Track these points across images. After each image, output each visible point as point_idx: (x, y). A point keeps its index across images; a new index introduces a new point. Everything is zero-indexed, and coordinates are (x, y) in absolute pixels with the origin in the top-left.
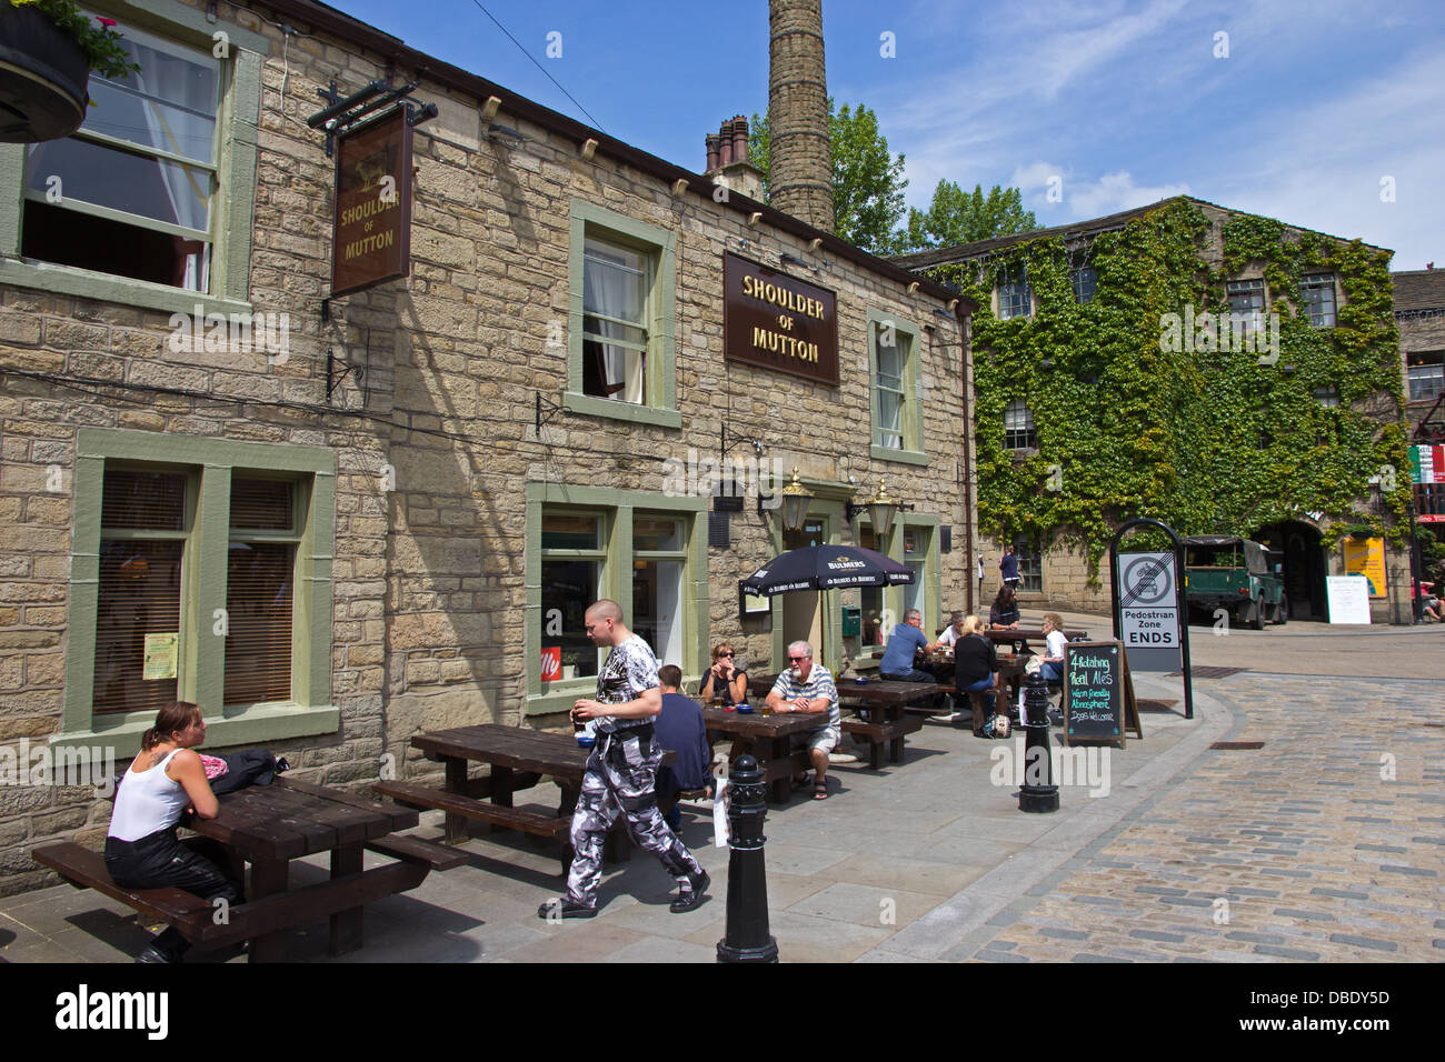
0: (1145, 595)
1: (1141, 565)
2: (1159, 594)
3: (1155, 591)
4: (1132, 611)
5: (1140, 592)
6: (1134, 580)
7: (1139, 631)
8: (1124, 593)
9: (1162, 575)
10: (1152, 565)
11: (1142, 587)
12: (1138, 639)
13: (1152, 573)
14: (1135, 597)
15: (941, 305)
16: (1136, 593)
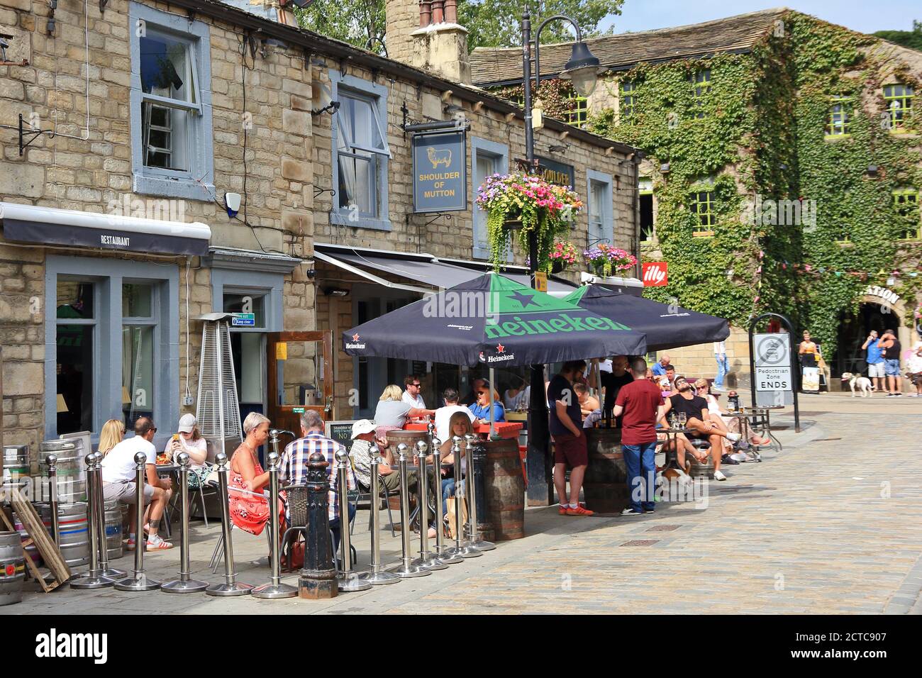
0: (770, 359)
1: (769, 341)
2: (779, 358)
3: (777, 356)
4: (762, 369)
5: (768, 357)
6: (764, 351)
7: (766, 381)
8: (757, 358)
9: (781, 347)
10: (775, 341)
11: (769, 355)
12: (766, 386)
13: (775, 346)
14: (764, 360)
15: (622, 158)
16: (765, 358)
